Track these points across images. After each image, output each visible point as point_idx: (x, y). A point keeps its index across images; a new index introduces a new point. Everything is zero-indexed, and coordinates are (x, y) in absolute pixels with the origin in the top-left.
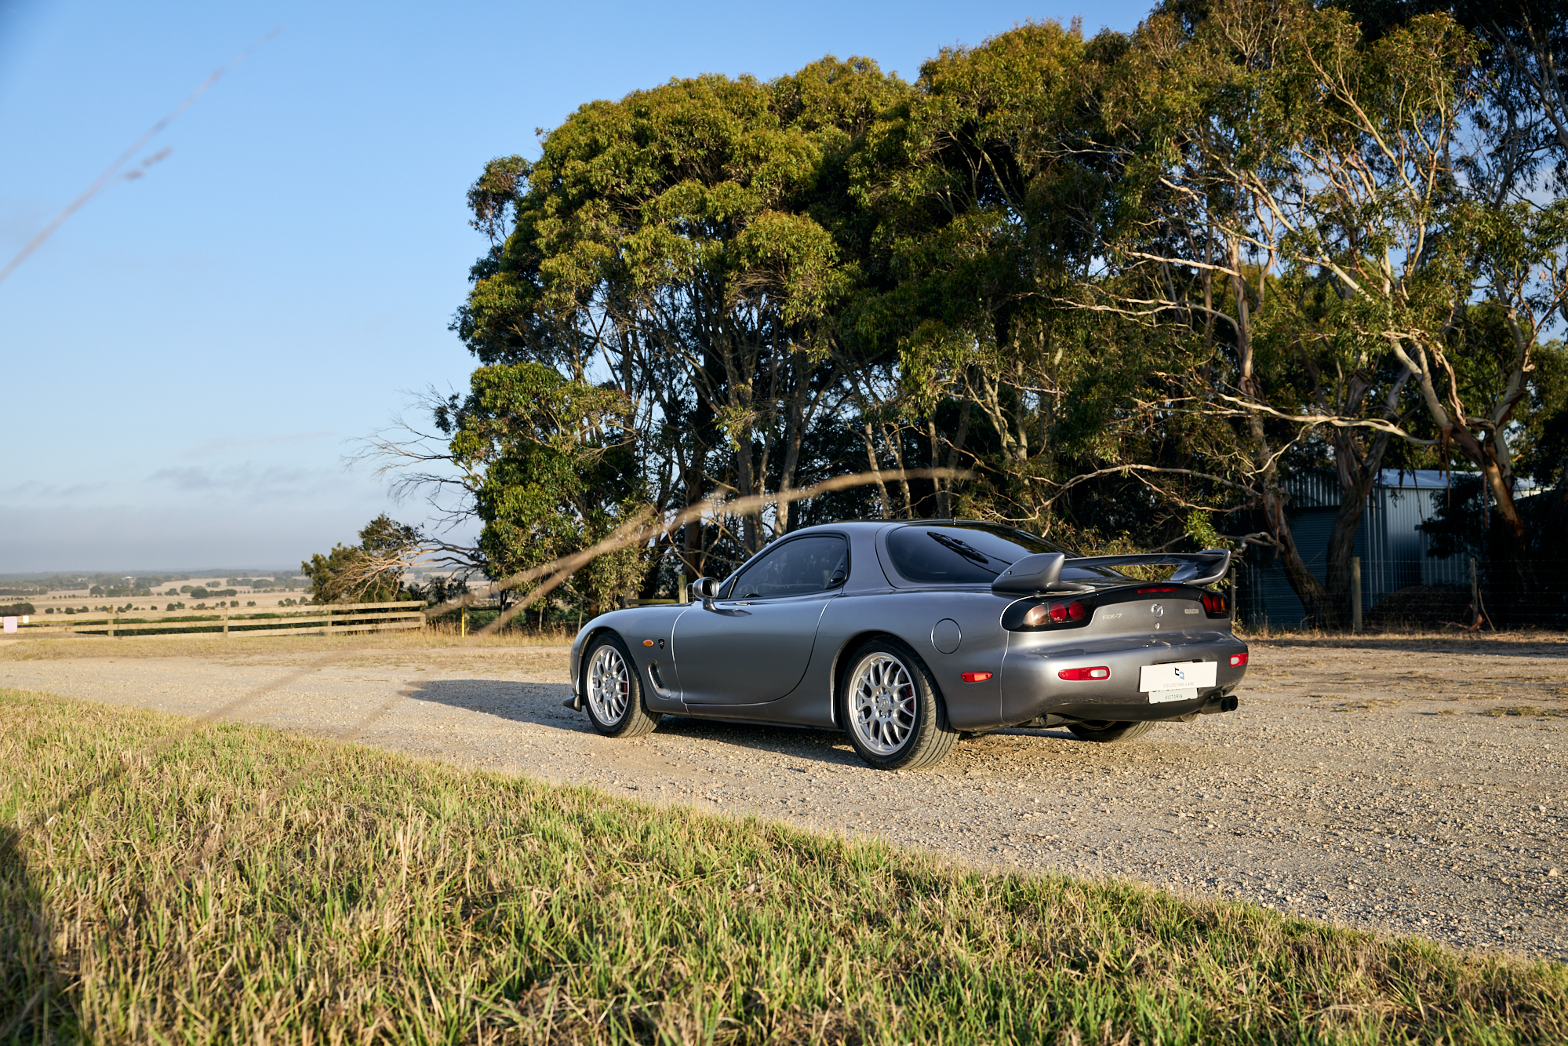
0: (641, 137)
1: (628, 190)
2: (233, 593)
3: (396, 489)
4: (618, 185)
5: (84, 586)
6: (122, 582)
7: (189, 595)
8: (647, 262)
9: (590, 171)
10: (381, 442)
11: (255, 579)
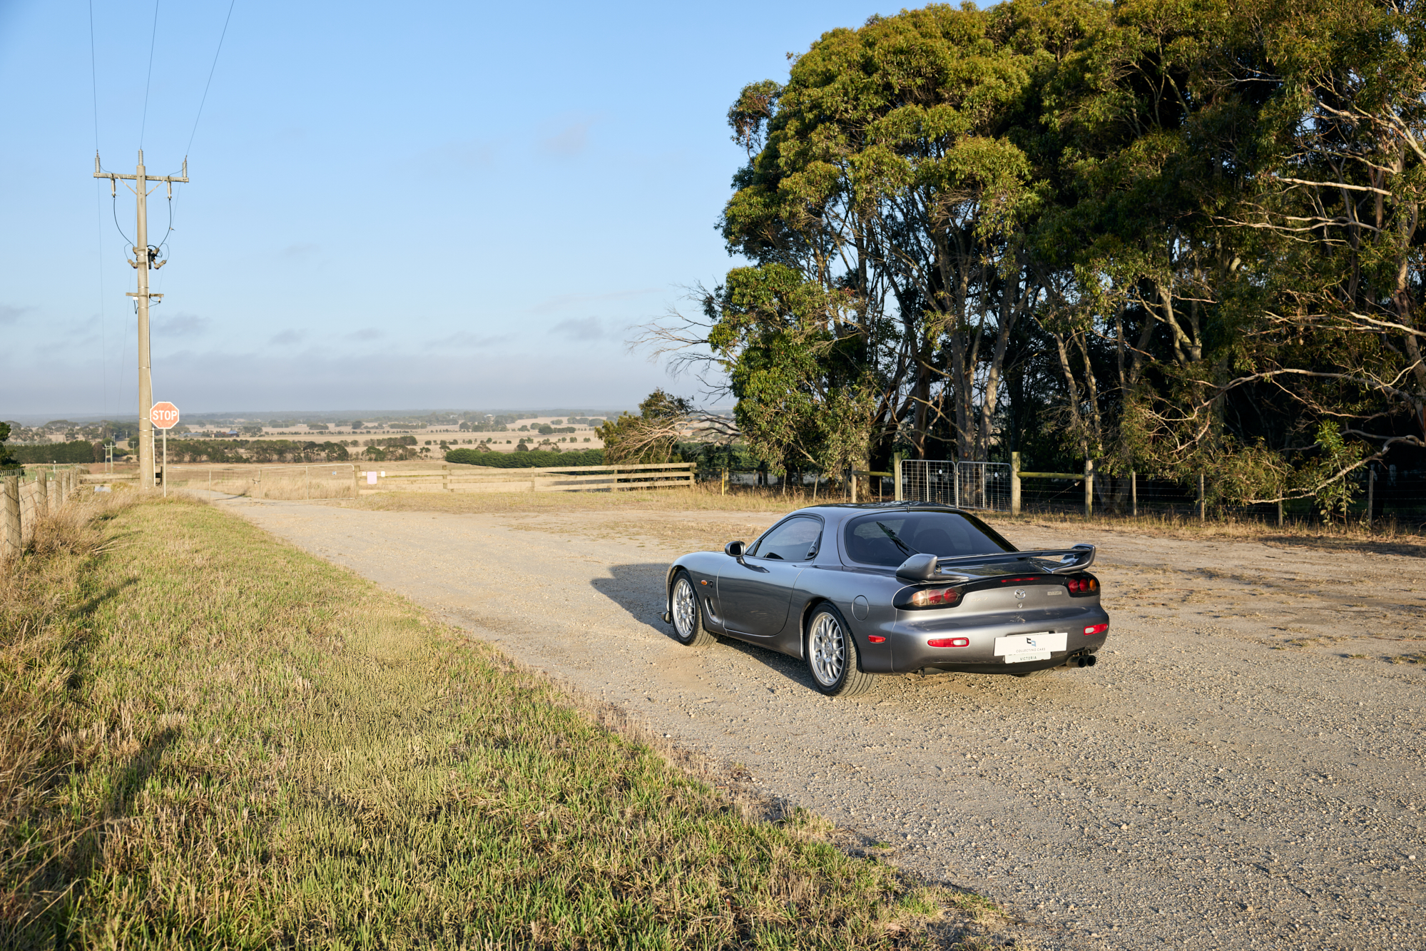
0: (868, 67)
1: (853, 115)
2: (572, 430)
3: (673, 366)
4: (846, 111)
5: (455, 422)
6: (484, 419)
7: (536, 432)
8: (868, 179)
9: (822, 98)
10: (658, 329)
11: (591, 418)
